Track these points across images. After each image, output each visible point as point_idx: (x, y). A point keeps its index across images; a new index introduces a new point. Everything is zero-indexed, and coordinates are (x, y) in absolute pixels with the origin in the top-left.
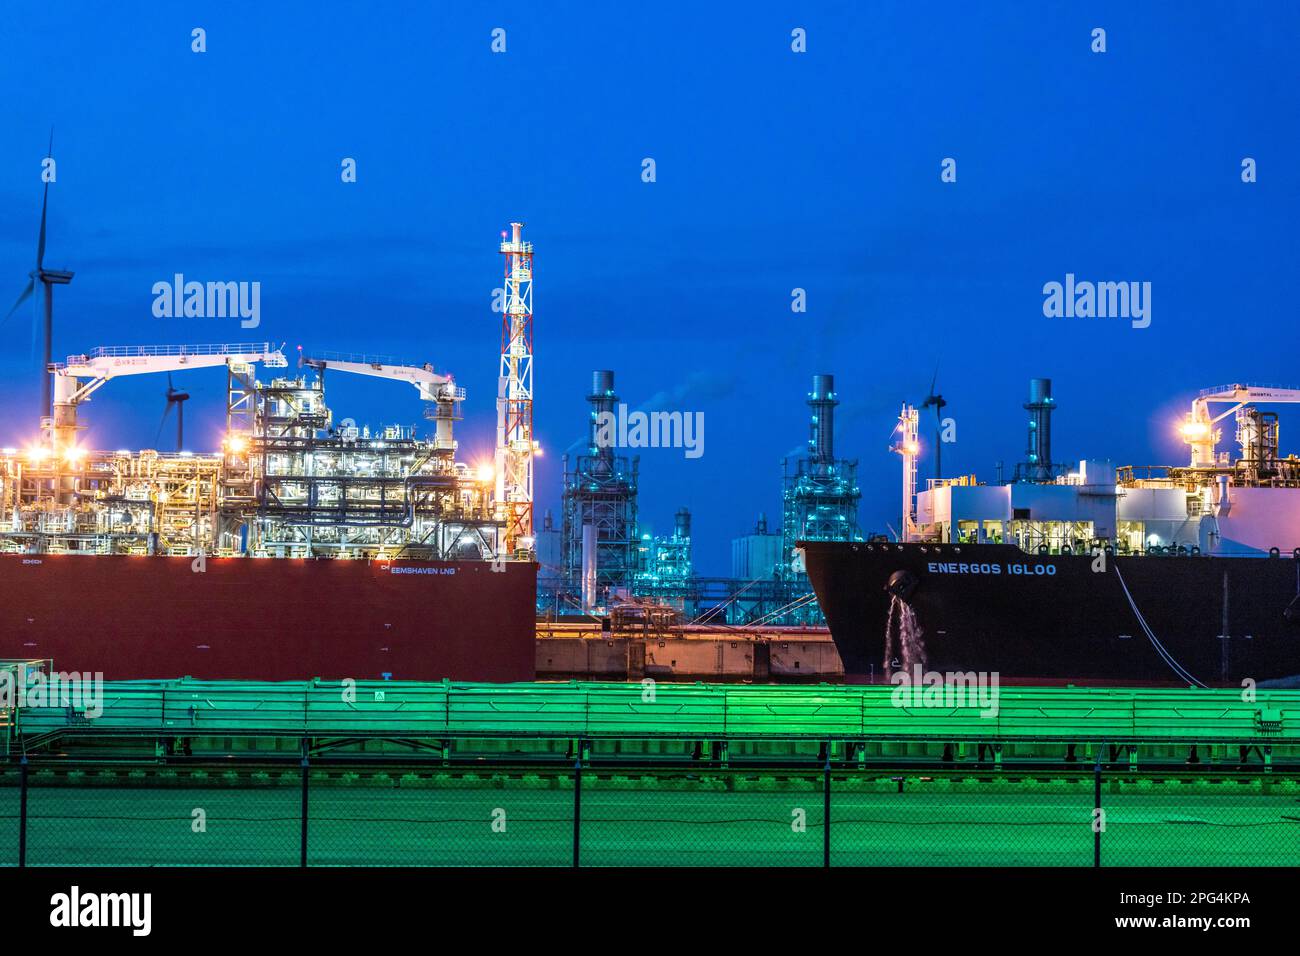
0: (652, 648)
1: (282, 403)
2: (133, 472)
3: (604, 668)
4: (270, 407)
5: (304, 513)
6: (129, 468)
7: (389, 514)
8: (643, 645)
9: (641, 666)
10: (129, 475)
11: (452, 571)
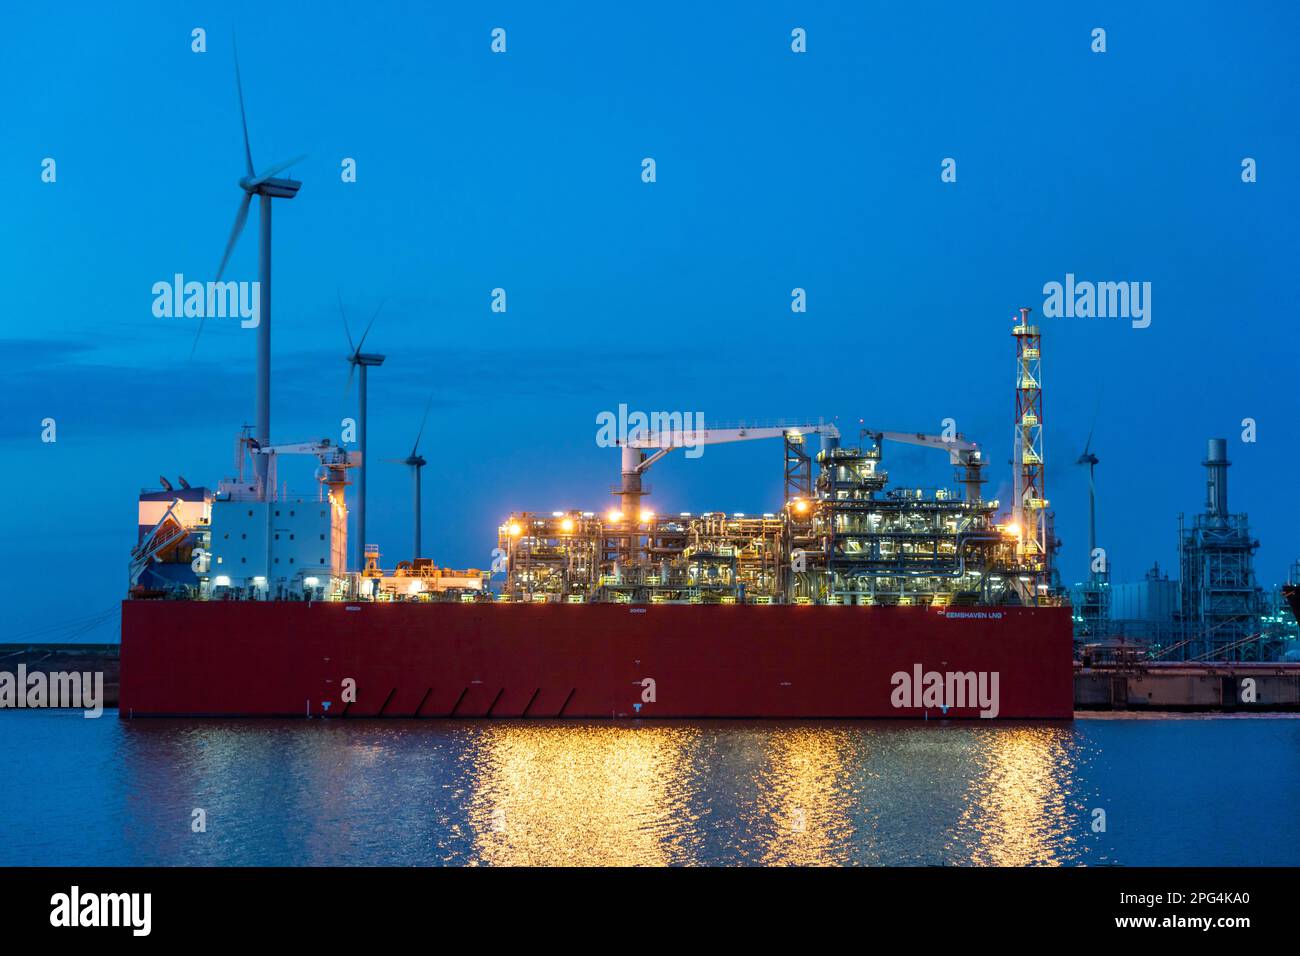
0: (1132, 683)
1: (842, 469)
2: (708, 531)
3: (1089, 700)
4: (834, 473)
5: (868, 564)
6: (704, 527)
7: (941, 565)
8: (1125, 679)
9: (1124, 698)
10: (705, 533)
11: (998, 616)
